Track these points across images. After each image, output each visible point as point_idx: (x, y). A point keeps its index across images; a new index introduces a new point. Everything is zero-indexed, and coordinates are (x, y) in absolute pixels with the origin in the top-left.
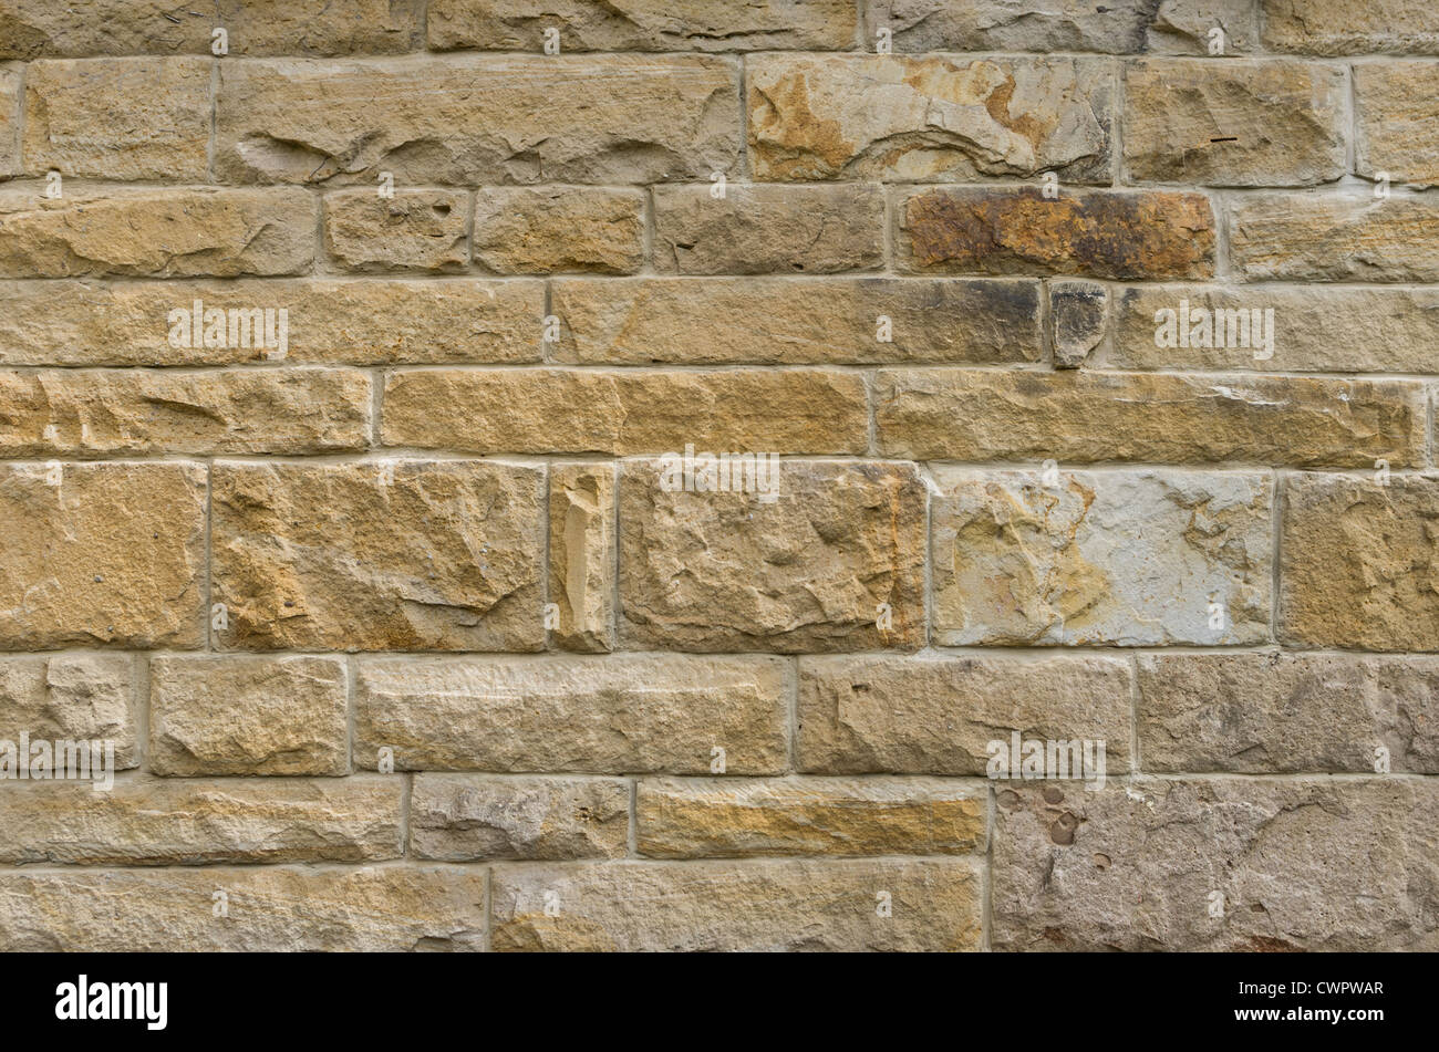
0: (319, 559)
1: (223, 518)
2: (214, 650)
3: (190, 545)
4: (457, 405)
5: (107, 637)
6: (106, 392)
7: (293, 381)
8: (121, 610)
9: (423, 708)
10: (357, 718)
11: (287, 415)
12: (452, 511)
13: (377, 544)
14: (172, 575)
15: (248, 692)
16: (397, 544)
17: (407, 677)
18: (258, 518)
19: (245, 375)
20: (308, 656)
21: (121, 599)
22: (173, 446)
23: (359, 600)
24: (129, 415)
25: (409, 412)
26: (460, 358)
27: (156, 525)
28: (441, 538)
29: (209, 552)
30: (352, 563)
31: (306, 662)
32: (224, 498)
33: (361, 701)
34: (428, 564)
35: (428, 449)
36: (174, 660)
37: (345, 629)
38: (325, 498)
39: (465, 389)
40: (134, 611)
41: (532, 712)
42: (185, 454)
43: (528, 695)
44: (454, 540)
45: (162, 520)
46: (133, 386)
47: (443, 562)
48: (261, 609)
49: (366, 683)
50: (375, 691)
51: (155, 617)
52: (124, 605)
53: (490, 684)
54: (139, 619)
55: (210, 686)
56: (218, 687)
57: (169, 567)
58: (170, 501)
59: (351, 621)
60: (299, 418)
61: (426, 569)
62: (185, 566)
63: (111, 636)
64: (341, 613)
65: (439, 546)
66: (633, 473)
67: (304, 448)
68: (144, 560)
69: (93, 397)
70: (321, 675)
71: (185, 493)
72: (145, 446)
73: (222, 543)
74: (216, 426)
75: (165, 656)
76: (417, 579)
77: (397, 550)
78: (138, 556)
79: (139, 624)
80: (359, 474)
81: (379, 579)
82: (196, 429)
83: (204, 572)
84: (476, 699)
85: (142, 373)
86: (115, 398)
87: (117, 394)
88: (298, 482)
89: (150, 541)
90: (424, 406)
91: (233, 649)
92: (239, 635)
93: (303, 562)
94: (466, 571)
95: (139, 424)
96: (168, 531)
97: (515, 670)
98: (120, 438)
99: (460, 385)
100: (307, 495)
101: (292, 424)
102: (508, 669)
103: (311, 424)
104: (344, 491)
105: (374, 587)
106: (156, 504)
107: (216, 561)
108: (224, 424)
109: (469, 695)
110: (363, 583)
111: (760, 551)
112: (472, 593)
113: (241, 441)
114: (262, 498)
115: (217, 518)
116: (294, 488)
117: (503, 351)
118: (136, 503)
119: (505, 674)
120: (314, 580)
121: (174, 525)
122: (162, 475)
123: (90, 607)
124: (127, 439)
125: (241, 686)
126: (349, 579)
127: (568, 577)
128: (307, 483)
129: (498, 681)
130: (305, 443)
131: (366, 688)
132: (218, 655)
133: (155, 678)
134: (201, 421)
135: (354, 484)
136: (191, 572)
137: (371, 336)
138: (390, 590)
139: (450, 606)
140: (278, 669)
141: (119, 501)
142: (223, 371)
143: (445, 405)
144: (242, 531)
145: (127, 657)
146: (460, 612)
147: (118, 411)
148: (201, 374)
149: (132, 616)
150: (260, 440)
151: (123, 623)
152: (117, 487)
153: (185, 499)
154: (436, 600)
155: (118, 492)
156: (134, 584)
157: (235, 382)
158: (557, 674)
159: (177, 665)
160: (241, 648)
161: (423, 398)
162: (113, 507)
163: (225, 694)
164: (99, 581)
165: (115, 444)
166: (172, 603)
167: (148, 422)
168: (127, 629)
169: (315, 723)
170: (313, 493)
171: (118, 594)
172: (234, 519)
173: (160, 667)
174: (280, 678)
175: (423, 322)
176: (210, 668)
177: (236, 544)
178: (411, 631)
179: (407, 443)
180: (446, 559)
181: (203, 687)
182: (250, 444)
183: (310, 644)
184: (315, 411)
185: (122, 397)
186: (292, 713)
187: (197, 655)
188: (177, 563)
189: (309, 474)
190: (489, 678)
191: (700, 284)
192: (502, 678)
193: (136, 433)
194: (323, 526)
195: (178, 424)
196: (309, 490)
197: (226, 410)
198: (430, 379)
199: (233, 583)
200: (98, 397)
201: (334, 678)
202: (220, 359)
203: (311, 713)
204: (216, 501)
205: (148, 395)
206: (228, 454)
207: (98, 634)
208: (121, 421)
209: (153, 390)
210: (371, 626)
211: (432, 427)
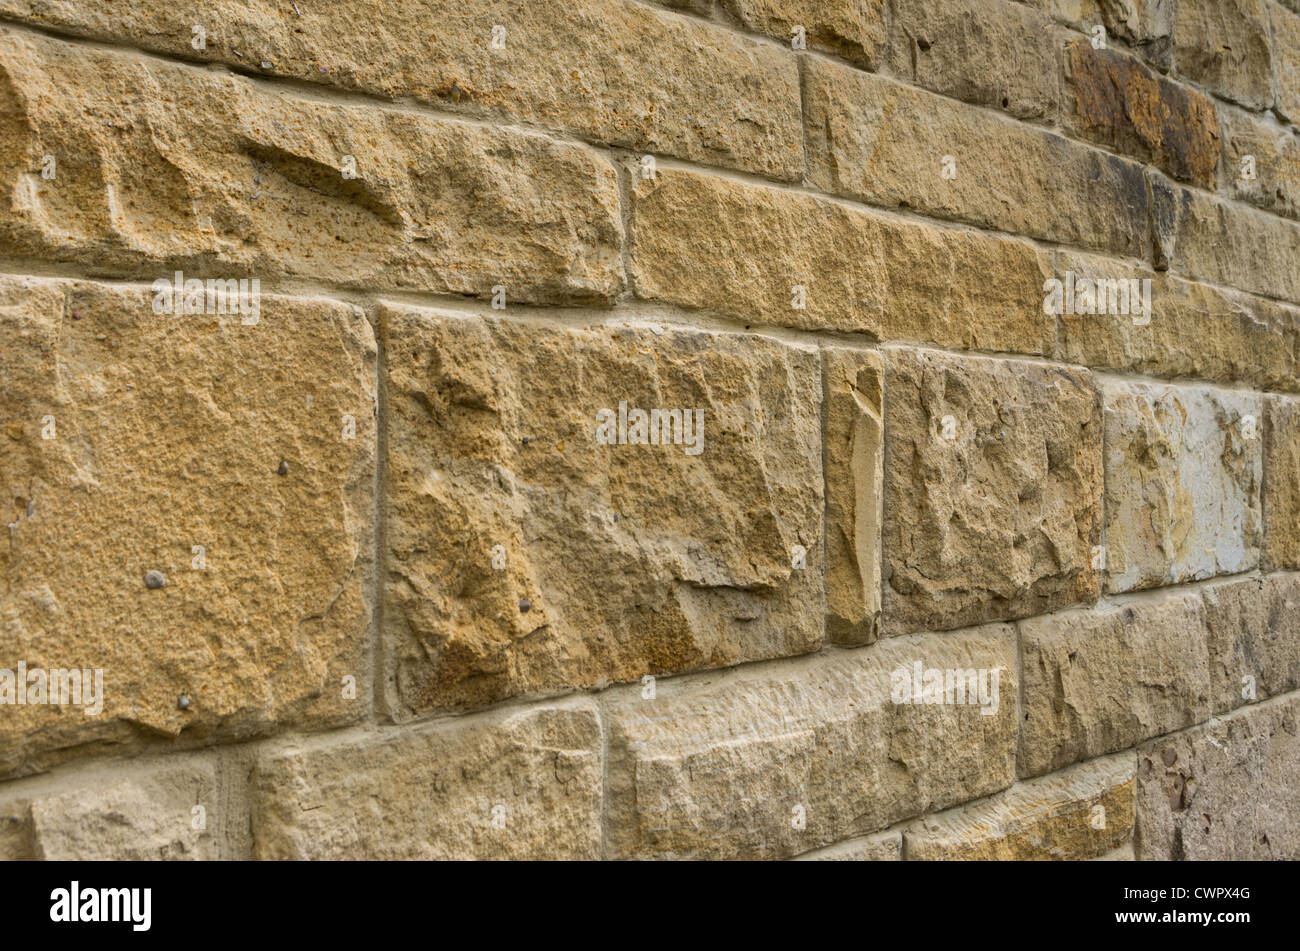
0: (558, 512)
1: (410, 427)
2: (389, 721)
3: (351, 488)
4: (727, 237)
5: (172, 722)
6: (157, 112)
7: (507, 153)
8: (208, 652)
9: (707, 772)
10: (613, 814)
11: (500, 220)
12: (742, 421)
13: (642, 480)
14: (315, 560)
15: (453, 801)
16: (670, 480)
17: (680, 722)
18: (473, 430)
19: (433, 125)
20: (545, 708)
21: (208, 626)
22: (296, 261)
23: (617, 589)
24: (213, 177)
25: (668, 242)
26: (719, 156)
27: (285, 443)
28: (727, 467)
29: (381, 505)
30: (606, 515)
31: (542, 720)
32: (417, 385)
33: (622, 780)
34: (713, 516)
35: (688, 309)
36: (312, 757)
37: (590, 647)
38: (573, 390)
39: (738, 210)
40: (238, 652)
41: (824, 752)
42: (321, 282)
43: (820, 725)
44: (748, 471)
45: (296, 432)
46: (219, 109)
47: (730, 510)
48: (483, 622)
49: (631, 745)
50: (646, 759)
51: (278, 659)
52: (216, 640)
53: (775, 715)
54: (248, 669)
55: (386, 803)
56: (402, 803)
57: (313, 543)
58: (311, 388)
59: (603, 630)
60: (524, 229)
61: (709, 522)
62: (343, 538)
63: (185, 720)
64: (585, 615)
65: (724, 482)
66: (903, 369)
67: (536, 290)
68: (258, 527)
69: (131, 118)
70: (566, 742)
71: (344, 371)
72: (246, 256)
73: (410, 483)
74: (380, 229)
75: (294, 750)
76: (696, 543)
77: (670, 492)
78: (244, 518)
79: (248, 682)
80: (615, 347)
81: (648, 545)
82: (339, 229)
83: (372, 551)
84: (769, 745)
85: (239, 83)
86: (178, 131)
87: (183, 121)
88: (530, 358)
89: (272, 481)
90: (686, 232)
91: (423, 714)
92: (442, 681)
93: (534, 520)
94: (757, 526)
95: (233, 203)
96: (309, 458)
97: (799, 686)
98: (192, 229)
99: (731, 203)
100: (544, 385)
101: (514, 240)
102: (792, 687)
103: (549, 244)
104: (600, 379)
105: (644, 562)
106: (282, 393)
107: (399, 523)
108: (396, 224)
109: (758, 739)
110: (628, 557)
111: (1015, 481)
112: (762, 562)
113: (427, 264)
114: (484, 387)
115: (401, 429)
116: (523, 369)
117: (766, 157)
118: (239, 391)
119: (788, 694)
120: (548, 554)
121: (321, 443)
122: (294, 327)
123: (137, 654)
124: (204, 236)
125: (440, 791)
126: (605, 548)
127: (857, 527)
128: (545, 359)
129: (783, 709)
130: (539, 281)
131: (630, 754)
132: (394, 732)
133: (277, 807)
134: (348, 213)
135: (617, 367)
136: (354, 551)
137: (615, 93)
138: (666, 566)
139: (735, 589)
140: (503, 743)
141: (199, 383)
142: (388, 110)
143: (712, 235)
144: (444, 458)
145: (203, 766)
146: (741, 597)
147: (188, 164)
148: (354, 109)
149: (233, 663)
150: (458, 265)
151: (213, 682)
152: (192, 348)
153: (345, 384)
154: (718, 578)
155: (197, 363)
156: (236, 588)
157: (416, 136)
158: (838, 684)
159: (321, 765)
160: (440, 709)
161: (685, 218)
162: (184, 399)
163: (417, 813)
164: (154, 586)
165: (182, 244)
166: (311, 626)
167: (250, 199)
168: (221, 698)
169: (564, 839)
170: (554, 380)
171: (202, 614)
172: (427, 431)
173: (287, 778)
174: (505, 761)
175: (680, 82)
176: (381, 764)
177: (433, 484)
178: (687, 638)
179: (664, 295)
180: (734, 506)
181: (375, 808)
182: (443, 273)
183: (546, 683)
184: (553, 218)
185: (193, 131)
186: (527, 829)
187: (356, 738)
188: (328, 533)
189: (546, 342)
190: (772, 706)
191: (935, 102)
192: (787, 703)
193: (228, 224)
194: (569, 447)
195: (300, 213)
196: (546, 375)
197: (402, 196)
198: (693, 186)
199: (432, 570)
200: (142, 121)
201: (587, 744)
202: (386, 84)
203: (557, 822)
204: (402, 393)
205: (253, 136)
206: (403, 290)
207: (154, 718)
208: (195, 188)
209: (262, 125)
210: (626, 636)
211: (696, 271)
